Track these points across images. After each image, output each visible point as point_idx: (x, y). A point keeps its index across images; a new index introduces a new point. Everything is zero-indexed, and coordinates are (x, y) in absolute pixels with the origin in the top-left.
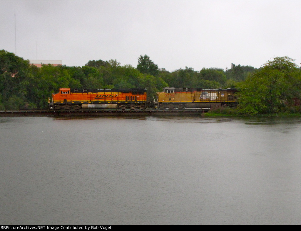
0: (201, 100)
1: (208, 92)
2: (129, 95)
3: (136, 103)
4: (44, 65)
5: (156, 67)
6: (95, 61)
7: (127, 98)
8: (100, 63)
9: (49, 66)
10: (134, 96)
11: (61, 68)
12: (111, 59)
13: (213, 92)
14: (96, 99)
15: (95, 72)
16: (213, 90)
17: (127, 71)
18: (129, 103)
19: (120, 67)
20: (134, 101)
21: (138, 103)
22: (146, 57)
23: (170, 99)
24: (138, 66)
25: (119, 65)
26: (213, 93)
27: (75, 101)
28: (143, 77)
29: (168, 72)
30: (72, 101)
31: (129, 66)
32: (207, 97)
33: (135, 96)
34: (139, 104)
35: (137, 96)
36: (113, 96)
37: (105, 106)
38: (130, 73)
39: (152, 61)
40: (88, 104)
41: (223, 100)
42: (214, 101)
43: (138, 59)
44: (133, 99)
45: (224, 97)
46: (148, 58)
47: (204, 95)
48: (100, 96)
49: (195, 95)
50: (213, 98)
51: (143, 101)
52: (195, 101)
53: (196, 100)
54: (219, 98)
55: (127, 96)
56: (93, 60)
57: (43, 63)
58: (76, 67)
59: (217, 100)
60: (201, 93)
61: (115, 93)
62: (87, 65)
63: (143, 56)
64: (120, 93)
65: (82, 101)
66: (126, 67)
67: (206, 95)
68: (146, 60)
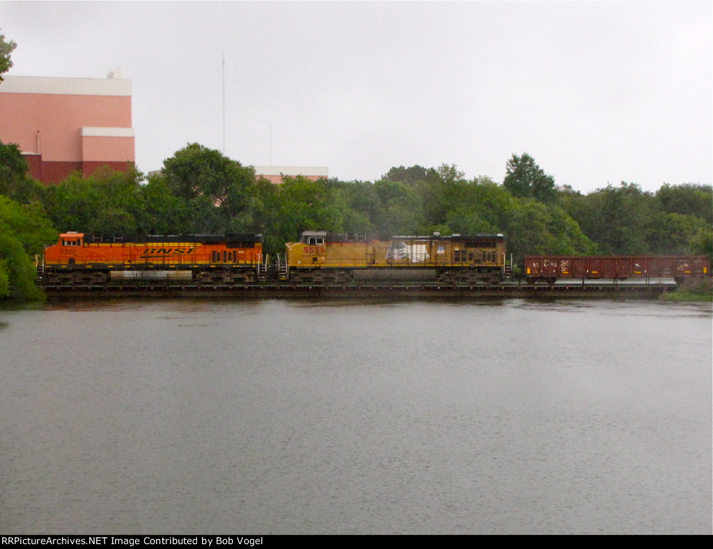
0: (390, 261)
1: (407, 243)
2: (220, 249)
3: (236, 268)
4: (287, 179)
5: (550, 182)
6: (406, 168)
7: (214, 256)
8: (417, 172)
9: (299, 181)
10: (231, 251)
11: (326, 185)
12: (443, 165)
13: (417, 243)
14: (143, 257)
15: (405, 196)
16: (418, 239)
17: (480, 193)
18: (220, 269)
19: (464, 182)
20: (231, 263)
21: (240, 268)
22: (525, 158)
23: (315, 259)
24: (507, 179)
25: (460, 178)
26: (419, 246)
27: (94, 262)
28: (519, 207)
29: (578, 194)
30: (88, 262)
31: (486, 179)
32: (403, 254)
33: (235, 252)
34: (243, 270)
35: (240, 252)
36: (182, 252)
37: (162, 274)
38: (487, 196)
39: (540, 168)
40: (124, 270)
41: (441, 263)
42: (421, 263)
43: (507, 164)
44: (230, 259)
45: (445, 255)
46: (532, 161)
47: (396, 251)
48: (152, 252)
49: (374, 251)
50: (419, 256)
51: (252, 264)
52: (374, 263)
53: (376, 261)
54: (433, 258)
55: (214, 252)
56: (401, 167)
57: (284, 174)
58: (361, 181)
59: (428, 261)
60: (390, 244)
61: (187, 244)
62: (385, 177)
63: (520, 155)
64: (199, 245)
65: (110, 262)
66: (479, 183)
67: (401, 249)
68: (526, 166)
